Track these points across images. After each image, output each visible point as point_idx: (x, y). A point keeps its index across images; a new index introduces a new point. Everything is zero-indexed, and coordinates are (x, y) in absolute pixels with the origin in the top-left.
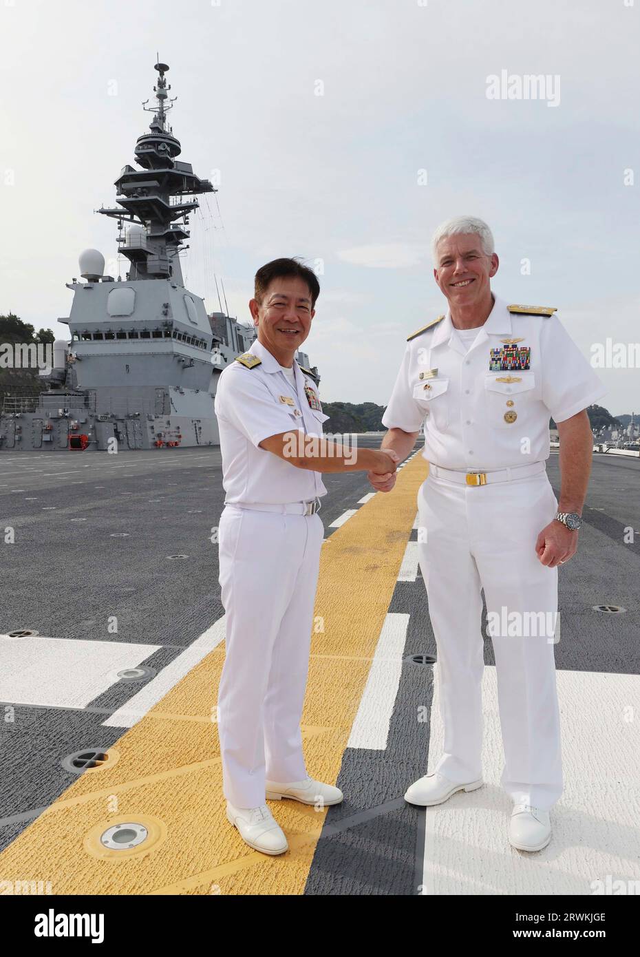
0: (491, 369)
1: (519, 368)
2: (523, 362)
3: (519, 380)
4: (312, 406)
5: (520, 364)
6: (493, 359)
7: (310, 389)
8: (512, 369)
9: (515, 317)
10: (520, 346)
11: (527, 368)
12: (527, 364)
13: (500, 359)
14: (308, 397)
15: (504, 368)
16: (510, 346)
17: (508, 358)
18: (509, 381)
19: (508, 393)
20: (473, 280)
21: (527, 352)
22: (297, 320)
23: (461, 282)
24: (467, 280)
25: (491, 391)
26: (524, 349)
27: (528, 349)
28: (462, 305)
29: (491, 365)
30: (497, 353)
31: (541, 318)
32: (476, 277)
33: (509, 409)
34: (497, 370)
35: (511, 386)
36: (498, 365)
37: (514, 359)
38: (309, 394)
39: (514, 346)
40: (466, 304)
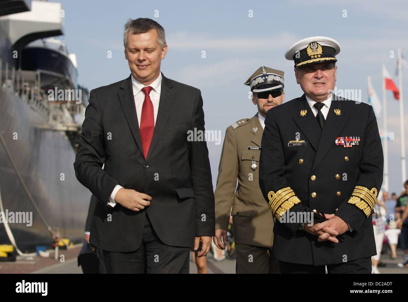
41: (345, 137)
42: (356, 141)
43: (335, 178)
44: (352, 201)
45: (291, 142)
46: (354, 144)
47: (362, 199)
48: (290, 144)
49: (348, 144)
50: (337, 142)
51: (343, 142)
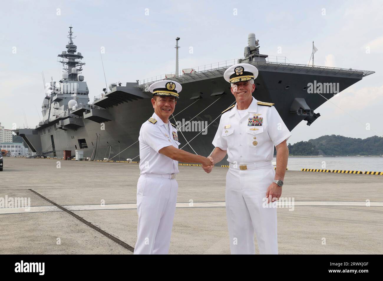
0: (248, 125)
1: (258, 125)
2: (260, 123)
3: (258, 129)
4: (175, 139)
5: (258, 123)
6: (249, 122)
7: (174, 132)
8: (256, 125)
9: (259, 106)
10: (259, 117)
11: (261, 125)
12: (261, 123)
13: (251, 122)
14: (173, 135)
15: (253, 125)
16: (256, 117)
17: (255, 121)
18: (254, 130)
19: (254, 134)
20: (246, 92)
21: (261, 119)
22: (169, 106)
23: (242, 92)
24: (244, 92)
25: (248, 133)
26: (260, 118)
27: (262, 118)
28: (241, 101)
29: (248, 124)
30: (251, 119)
31: (268, 107)
32: (247, 91)
33: (255, 140)
34: (250, 126)
35: (255, 132)
36: (251, 124)
37: (257, 122)
38: (174, 134)
39: (257, 117)
40: (243, 101)
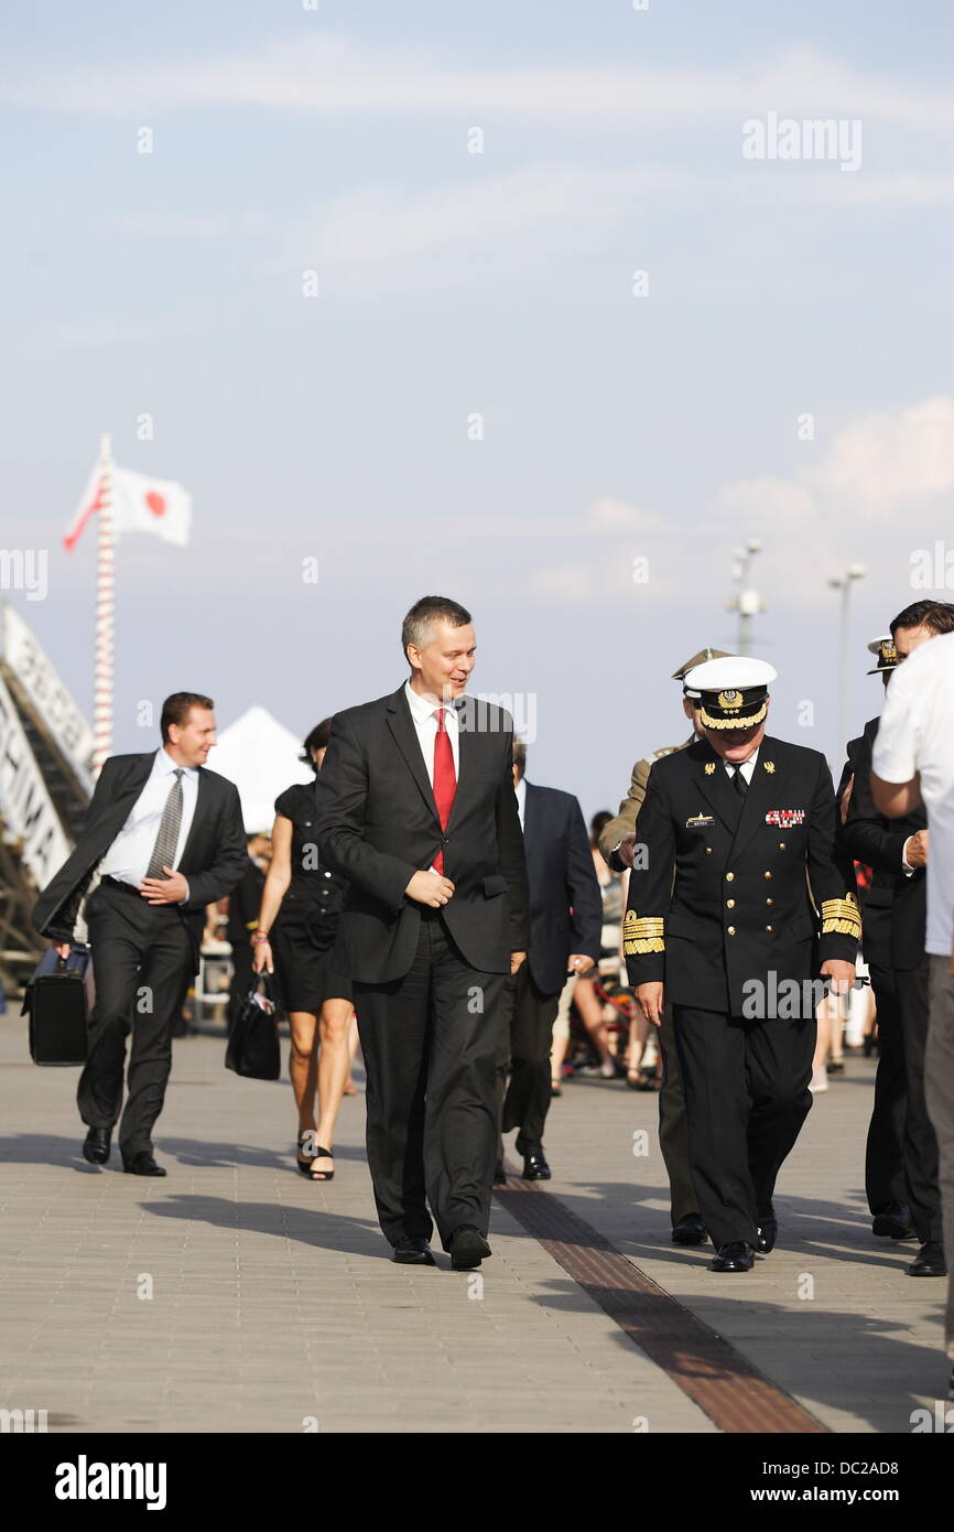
41: (780, 810)
42: (798, 817)
43: (764, 878)
44: (827, 928)
45: (690, 820)
46: (794, 822)
47: (840, 919)
48: (690, 824)
49: (785, 822)
50: (768, 818)
51: (778, 819)
